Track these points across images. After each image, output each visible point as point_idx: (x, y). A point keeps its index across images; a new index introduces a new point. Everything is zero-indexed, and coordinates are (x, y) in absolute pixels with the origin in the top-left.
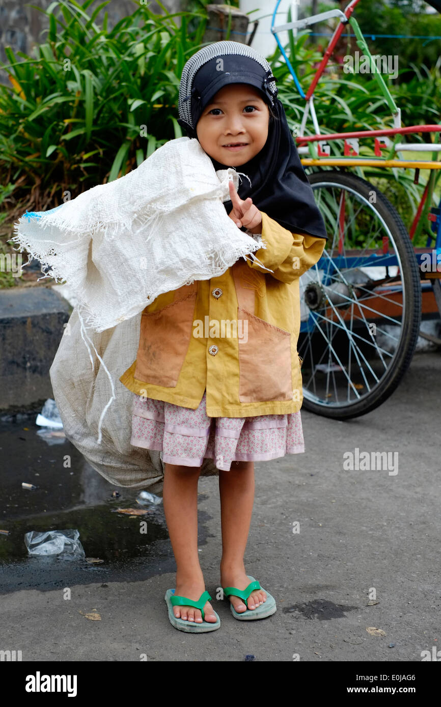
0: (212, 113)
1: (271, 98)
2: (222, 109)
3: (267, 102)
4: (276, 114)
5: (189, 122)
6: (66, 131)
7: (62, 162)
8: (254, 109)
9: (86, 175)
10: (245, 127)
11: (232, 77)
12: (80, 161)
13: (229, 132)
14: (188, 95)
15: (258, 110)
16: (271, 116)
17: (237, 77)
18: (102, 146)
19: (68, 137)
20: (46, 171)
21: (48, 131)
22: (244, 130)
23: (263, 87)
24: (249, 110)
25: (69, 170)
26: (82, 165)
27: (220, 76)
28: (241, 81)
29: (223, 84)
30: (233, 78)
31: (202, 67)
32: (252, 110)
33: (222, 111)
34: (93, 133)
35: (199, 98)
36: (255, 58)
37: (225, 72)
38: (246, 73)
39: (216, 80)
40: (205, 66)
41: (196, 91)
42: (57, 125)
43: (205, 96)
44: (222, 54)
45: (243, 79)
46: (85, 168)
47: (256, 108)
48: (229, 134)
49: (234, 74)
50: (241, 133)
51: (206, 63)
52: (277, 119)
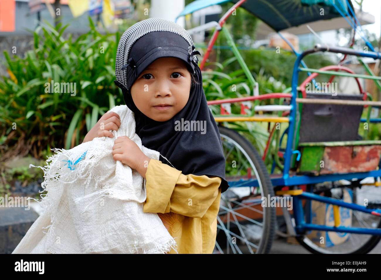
0: (144, 77)
1: (193, 67)
2: (152, 74)
3: (190, 70)
4: (197, 79)
5: (125, 83)
6: (42, 102)
7: (38, 123)
8: (179, 75)
9: (54, 131)
10: (171, 91)
11: (163, 51)
12: (51, 121)
13: (158, 94)
14: (124, 64)
15: (183, 76)
16: (192, 82)
17: (168, 52)
18: (65, 112)
19: (43, 106)
20: (29, 129)
21: (30, 103)
22: (170, 93)
23: (189, 60)
24: (175, 76)
25: (43, 128)
26: (51, 124)
27: (153, 50)
28: (171, 55)
29: (156, 57)
30: (165, 52)
31: (137, 40)
32: (178, 75)
33: (153, 76)
34: (59, 104)
35: (135, 66)
36: (182, 35)
37: (158, 47)
38: (175, 48)
39: (150, 53)
40: (140, 40)
41: (133, 60)
42: (36, 99)
43: (140, 66)
44: (155, 30)
45: (173, 54)
46: (54, 127)
47: (182, 75)
48: (159, 96)
49: (165, 48)
50: (168, 95)
51: (141, 37)
52: (197, 83)
